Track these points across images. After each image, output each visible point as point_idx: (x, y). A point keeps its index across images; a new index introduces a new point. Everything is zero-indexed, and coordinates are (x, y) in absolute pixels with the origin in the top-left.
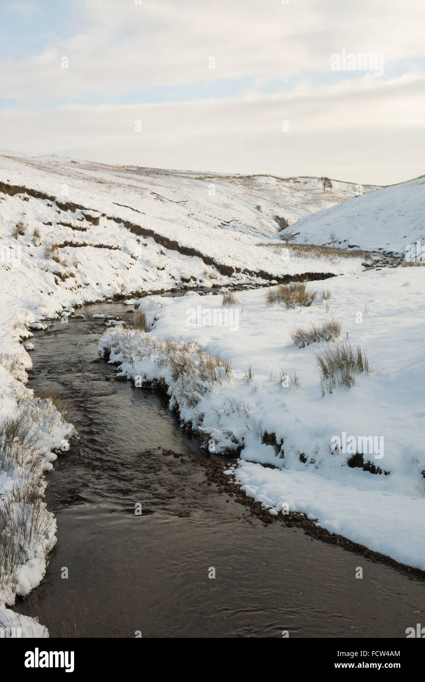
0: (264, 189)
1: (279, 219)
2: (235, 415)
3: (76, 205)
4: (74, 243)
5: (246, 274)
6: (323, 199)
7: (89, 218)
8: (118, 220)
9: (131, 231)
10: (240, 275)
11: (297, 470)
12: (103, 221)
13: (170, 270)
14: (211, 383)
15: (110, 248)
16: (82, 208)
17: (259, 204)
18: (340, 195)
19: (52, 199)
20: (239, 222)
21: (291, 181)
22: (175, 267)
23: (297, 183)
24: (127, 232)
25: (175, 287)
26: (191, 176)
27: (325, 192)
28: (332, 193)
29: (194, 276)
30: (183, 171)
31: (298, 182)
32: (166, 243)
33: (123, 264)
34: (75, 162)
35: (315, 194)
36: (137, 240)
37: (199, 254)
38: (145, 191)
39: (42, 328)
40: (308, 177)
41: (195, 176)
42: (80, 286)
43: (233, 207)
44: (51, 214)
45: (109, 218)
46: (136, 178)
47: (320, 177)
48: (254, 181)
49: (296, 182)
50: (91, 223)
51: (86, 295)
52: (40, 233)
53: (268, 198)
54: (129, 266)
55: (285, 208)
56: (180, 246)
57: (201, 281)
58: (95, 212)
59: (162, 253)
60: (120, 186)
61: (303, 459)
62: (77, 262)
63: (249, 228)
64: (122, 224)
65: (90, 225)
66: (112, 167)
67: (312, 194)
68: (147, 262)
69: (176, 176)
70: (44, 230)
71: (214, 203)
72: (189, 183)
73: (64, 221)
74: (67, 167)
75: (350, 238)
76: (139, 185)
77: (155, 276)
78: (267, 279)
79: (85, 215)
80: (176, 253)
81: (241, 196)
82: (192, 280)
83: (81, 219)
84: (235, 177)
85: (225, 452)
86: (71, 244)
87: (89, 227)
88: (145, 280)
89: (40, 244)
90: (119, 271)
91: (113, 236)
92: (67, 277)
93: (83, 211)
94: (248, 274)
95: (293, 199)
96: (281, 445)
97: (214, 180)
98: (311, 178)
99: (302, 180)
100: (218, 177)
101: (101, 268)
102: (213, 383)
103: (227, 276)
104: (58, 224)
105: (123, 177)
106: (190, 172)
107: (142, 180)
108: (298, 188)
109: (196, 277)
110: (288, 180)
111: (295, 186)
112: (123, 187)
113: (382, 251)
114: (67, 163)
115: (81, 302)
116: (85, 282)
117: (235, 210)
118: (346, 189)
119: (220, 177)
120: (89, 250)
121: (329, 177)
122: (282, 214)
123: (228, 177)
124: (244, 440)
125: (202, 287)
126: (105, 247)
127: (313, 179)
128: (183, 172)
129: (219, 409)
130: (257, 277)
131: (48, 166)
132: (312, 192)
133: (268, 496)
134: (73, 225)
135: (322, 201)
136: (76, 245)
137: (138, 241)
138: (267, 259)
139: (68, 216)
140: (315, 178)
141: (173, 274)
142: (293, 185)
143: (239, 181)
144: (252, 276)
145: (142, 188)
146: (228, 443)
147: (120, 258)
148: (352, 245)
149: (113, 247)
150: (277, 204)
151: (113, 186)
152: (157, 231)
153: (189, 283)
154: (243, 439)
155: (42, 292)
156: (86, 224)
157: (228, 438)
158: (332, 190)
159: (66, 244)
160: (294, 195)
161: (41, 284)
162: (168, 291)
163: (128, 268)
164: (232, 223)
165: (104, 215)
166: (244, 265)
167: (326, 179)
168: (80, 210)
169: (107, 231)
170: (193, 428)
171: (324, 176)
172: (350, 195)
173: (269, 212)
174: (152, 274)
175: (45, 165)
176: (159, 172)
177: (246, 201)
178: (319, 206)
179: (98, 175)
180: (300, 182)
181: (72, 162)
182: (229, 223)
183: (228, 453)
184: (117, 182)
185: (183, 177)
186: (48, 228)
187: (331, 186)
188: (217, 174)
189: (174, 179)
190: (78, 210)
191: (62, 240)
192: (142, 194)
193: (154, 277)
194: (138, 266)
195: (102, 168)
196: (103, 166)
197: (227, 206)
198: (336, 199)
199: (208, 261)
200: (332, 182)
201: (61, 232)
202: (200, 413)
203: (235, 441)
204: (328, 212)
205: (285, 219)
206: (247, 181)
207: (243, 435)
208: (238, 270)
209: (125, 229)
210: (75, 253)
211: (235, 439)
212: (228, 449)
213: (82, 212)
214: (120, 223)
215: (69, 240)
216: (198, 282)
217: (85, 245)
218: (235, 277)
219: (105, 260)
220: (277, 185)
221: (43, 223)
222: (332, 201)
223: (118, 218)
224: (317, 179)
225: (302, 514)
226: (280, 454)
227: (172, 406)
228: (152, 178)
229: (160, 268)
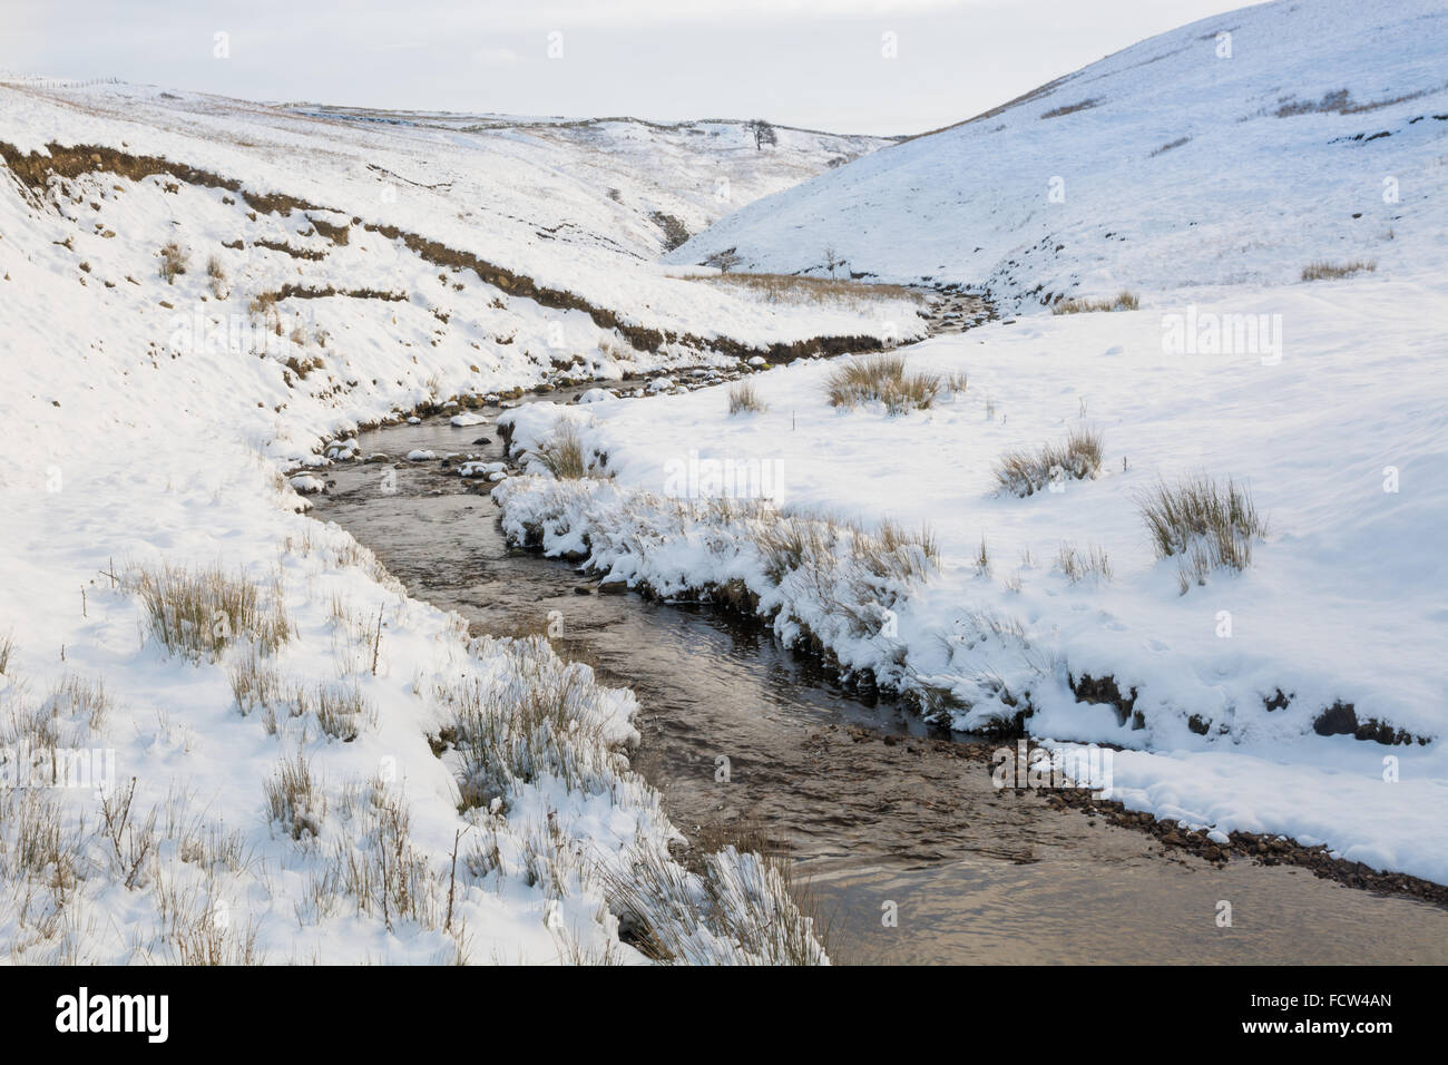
0: (623, 152)
1: (663, 218)
2: (991, 646)
3: (291, 199)
4: (306, 288)
5: (689, 346)
6: (758, 170)
7: (324, 229)
8: (391, 232)
9: (424, 257)
10: (676, 348)
11: (1193, 751)
12: (356, 233)
13: (526, 342)
14: (904, 581)
15: (386, 297)
16: (304, 205)
17: (615, 185)
18: (796, 159)
19: (233, 185)
20: (577, 229)
21: (681, 129)
22: (535, 337)
23: (695, 136)
24: (413, 258)
25: (544, 382)
26: (451, 125)
27: (761, 154)
28: (778, 156)
29: (579, 354)
30: (430, 112)
31: (698, 132)
32: (505, 282)
33: (422, 334)
34: (171, 97)
35: (740, 158)
36: (440, 277)
37: (583, 305)
38: (354, 162)
39: (315, 488)
40: (719, 121)
41: (460, 125)
42: (339, 387)
43: (558, 193)
44: (236, 221)
45: (370, 228)
46: (326, 132)
47: (748, 120)
48: (598, 133)
49: (693, 132)
50: (331, 241)
51: (355, 408)
52: (223, 269)
53: (634, 172)
54: (435, 337)
55: (675, 193)
56: (539, 288)
57: (596, 366)
58: (338, 214)
59: (498, 304)
60: (292, 151)
61: (1197, 726)
62: (324, 333)
63: (601, 242)
64: (401, 240)
65: (330, 245)
66: (262, 105)
67: (733, 160)
68: (473, 327)
69: (416, 125)
70: (230, 260)
71: (515, 187)
72: (447, 141)
73: (270, 237)
74: (156, 109)
75: (852, 257)
76: (337, 147)
77: (496, 359)
78: (734, 355)
79: (315, 223)
80: (529, 302)
81: (572, 168)
82: (576, 364)
83: (307, 232)
84: (553, 125)
85: (990, 726)
86: (300, 292)
87: (327, 249)
88: (474, 368)
89: (228, 294)
90: (414, 350)
91: (386, 269)
92: (309, 368)
93: (309, 212)
94: (693, 345)
95: (691, 173)
96: (1131, 703)
97: (507, 132)
98: (727, 122)
99: (708, 129)
100: (516, 126)
101: (376, 344)
102: (908, 580)
103: (647, 352)
104: (257, 244)
105: (293, 131)
106: (446, 116)
107: (341, 138)
108: (700, 146)
109: (584, 356)
110: (674, 129)
111: (692, 143)
112: (301, 154)
113: (931, 284)
114: (152, 99)
115: (353, 427)
116: (348, 379)
117: (565, 200)
118: (807, 147)
119: (519, 126)
120: (341, 303)
121: (770, 122)
122: (669, 207)
123: (537, 125)
124: (1030, 699)
125: (602, 379)
126: (375, 295)
127: (730, 126)
128: (430, 115)
129: (946, 635)
130: (713, 350)
131: (108, 107)
132: (732, 156)
133: (1182, 807)
134: (292, 247)
135: (756, 174)
136: (310, 294)
137: (443, 278)
138: (727, 310)
139: (274, 226)
140: (737, 122)
141: (533, 353)
142: (688, 139)
143: (563, 134)
144: (703, 349)
145: (345, 154)
146: (996, 707)
147: (414, 320)
148: (858, 272)
149: (393, 296)
150: (656, 184)
151: (276, 151)
152: (482, 254)
153: (571, 372)
154: (1027, 695)
155: (260, 405)
156: (319, 243)
157: (991, 696)
158: (776, 149)
159: (287, 291)
160: (693, 162)
161: (256, 386)
162: (529, 392)
163: (434, 343)
164: (560, 233)
165: (357, 221)
166: (682, 325)
167: (762, 124)
168: (301, 211)
169: (368, 259)
170: (879, 681)
171: (757, 118)
172: (816, 159)
173: (638, 204)
174: (487, 354)
175: (101, 105)
176: (374, 117)
177: (585, 180)
178: (751, 186)
179: (234, 125)
180: (703, 133)
181: (164, 95)
182: (554, 231)
183: (997, 728)
184: (283, 142)
185: (431, 126)
186: (237, 255)
187: (773, 141)
188: (511, 120)
189: (411, 132)
190: (296, 211)
191: (276, 283)
192: (348, 169)
193: (494, 362)
194: (453, 335)
195: (239, 109)
196: (240, 105)
197: (543, 193)
198: (786, 169)
199: (604, 319)
200: (775, 129)
201: (266, 262)
202: (895, 647)
203: (1009, 700)
204: (782, 202)
205: (678, 219)
206: (583, 133)
207: (1027, 687)
208: (671, 337)
209: (409, 251)
210: (312, 311)
211: (1009, 697)
212: (995, 721)
213: (306, 216)
214: (395, 238)
215: (294, 284)
216: (591, 368)
217: (330, 292)
218: (666, 354)
219: (381, 325)
220: (652, 140)
221: (223, 243)
222: (776, 174)
223: (391, 227)
224: (740, 125)
225: (1283, 838)
226: (1130, 721)
227: (791, 638)
228: (364, 133)
229: (503, 340)
